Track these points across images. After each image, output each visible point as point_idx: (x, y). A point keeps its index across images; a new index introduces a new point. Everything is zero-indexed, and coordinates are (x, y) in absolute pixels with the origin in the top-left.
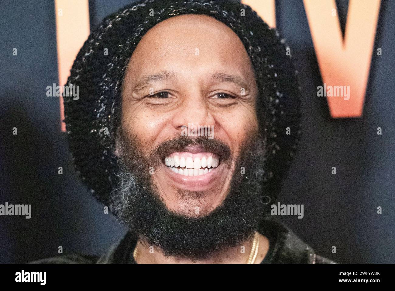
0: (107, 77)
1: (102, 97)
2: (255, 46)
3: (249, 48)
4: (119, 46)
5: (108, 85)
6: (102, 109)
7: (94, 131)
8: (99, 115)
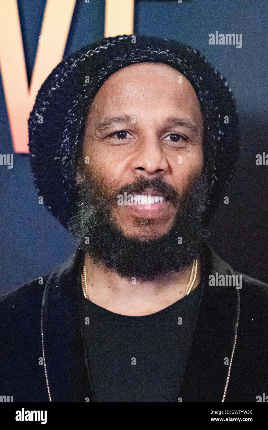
0: (71, 112)
1: (66, 129)
2: (203, 91)
3: (199, 92)
4: (84, 85)
5: (72, 119)
6: (66, 140)
7: (57, 158)
8: (63, 145)
